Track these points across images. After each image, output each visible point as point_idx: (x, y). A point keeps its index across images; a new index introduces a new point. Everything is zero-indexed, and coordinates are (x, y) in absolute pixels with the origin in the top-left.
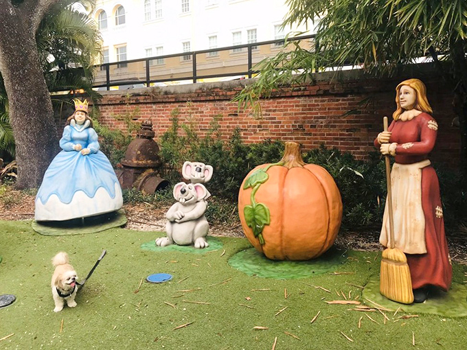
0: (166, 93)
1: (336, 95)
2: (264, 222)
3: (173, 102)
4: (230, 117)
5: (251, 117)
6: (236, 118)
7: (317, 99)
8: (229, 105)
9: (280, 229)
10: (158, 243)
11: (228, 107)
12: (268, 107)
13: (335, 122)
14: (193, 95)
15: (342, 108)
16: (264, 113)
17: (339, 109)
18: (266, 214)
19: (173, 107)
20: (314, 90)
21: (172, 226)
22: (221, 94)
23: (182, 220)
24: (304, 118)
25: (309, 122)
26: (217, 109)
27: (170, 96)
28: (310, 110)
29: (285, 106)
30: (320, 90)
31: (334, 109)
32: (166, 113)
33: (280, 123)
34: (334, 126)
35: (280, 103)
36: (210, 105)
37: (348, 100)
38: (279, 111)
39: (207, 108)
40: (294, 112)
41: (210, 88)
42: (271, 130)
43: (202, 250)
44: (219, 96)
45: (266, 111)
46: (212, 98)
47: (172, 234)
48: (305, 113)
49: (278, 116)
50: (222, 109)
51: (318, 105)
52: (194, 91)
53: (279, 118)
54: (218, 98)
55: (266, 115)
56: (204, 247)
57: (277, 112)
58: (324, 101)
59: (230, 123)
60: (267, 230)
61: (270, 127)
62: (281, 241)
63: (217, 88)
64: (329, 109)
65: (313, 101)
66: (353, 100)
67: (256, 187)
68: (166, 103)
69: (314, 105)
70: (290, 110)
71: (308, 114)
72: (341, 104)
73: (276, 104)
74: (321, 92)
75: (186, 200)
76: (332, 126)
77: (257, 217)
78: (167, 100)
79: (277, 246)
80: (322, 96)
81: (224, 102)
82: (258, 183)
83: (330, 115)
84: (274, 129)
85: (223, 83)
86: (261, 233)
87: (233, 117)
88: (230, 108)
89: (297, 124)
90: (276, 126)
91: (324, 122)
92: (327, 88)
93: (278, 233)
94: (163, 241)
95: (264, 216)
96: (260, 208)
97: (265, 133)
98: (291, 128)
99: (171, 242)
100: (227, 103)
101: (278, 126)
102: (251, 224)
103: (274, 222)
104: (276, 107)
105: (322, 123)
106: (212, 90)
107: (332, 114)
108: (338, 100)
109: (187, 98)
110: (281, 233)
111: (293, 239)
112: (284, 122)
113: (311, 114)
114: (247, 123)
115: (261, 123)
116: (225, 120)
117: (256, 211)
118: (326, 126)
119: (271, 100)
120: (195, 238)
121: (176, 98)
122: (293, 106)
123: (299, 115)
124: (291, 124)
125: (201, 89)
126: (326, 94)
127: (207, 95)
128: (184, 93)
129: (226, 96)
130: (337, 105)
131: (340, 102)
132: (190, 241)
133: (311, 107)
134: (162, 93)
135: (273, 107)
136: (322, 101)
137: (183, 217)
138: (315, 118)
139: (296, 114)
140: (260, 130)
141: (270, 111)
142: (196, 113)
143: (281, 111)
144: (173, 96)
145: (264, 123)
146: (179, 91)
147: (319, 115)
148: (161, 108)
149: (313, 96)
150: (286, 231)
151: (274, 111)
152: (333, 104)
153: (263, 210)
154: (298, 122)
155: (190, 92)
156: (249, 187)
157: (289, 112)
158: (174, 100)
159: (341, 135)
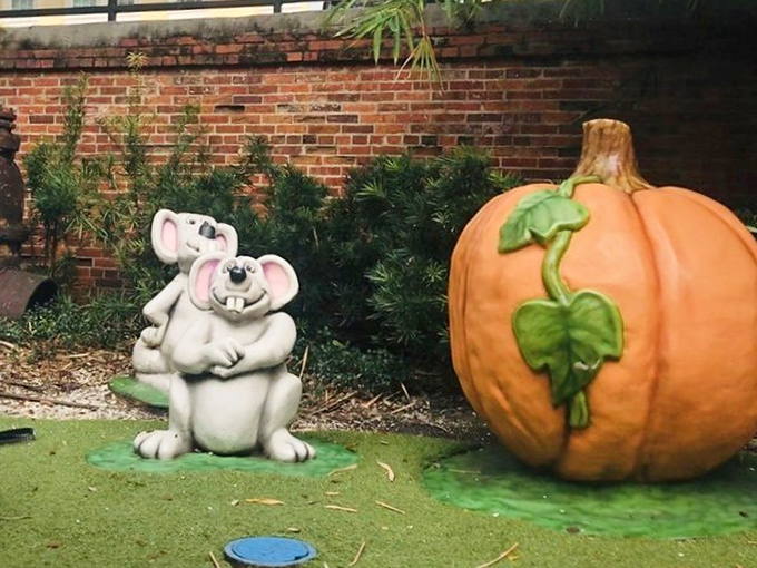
0: (26, 45)
1: (529, 60)
2: (605, 350)
3: (48, 71)
4: (220, 114)
5: (283, 113)
6: (240, 115)
7: (476, 69)
8: (220, 81)
9: (651, 373)
10: (148, 448)
11: (217, 87)
12: (337, 88)
13: (526, 129)
14: (111, 52)
15: (547, 95)
16: (323, 102)
17: (537, 96)
18: (610, 322)
19: (43, 83)
20: (470, 45)
21: (192, 393)
22: (197, 49)
23: (240, 367)
24: (439, 118)
25: (453, 129)
26: (182, 90)
27: (37, 53)
28: (456, 96)
29: (384, 87)
30: (485, 45)
31: (523, 95)
32: (22, 101)
33: (370, 129)
34: (527, 141)
35: (370, 77)
36: (160, 81)
37: (563, 73)
38: (366, 98)
39: (154, 88)
40: (410, 102)
41: (163, 34)
42: (344, 150)
43: (301, 466)
44: (193, 56)
45: (330, 98)
46: (169, 61)
47: (191, 418)
48: (441, 106)
49: (365, 111)
50: (198, 91)
51: (479, 85)
52: (115, 42)
53: (367, 119)
54: (188, 61)
55: (328, 108)
56: (307, 457)
57: (361, 103)
58: (495, 75)
59: (219, 129)
60: (611, 376)
61: (340, 140)
62: (651, 412)
63: (185, 35)
64: (510, 95)
65: (465, 74)
66: (576, 73)
67: (560, 243)
68: (22, 72)
69: (467, 85)
70: (400, 97)
71: (450, 107)
72: (543, 84)
73: (358, 81)
74: (490, 52)
75: (247, 304)
76: (519, 141)
77: (579, 334)
78: (29, 64)
79: (635, 431)
80: (492, 60)
81: (204, 74)
82: (561, 228)
83: (514, 111)
84: (351, 145)
85: (202, 23)
86: (585, 389)
87: (231, 115)
88: (223, 90)
89: (419, 135)
90: (356, 140)
91: (496, 130)
92: (508, 40)
93: (644, 388)
94: (164, 441)
95: (606, 330)
96: (591, 304)
97: (323, 156)
98: (402, 145)
99: (186, 446)
100: (213, 75)
101: (363, 140)
102: (550, 361)
103: (634, 351)
104: (359, 87)
105: (490, 131)
106: (170, 41)
107: (520, 110)
108: (534, 74)
109: (94, 59)
110: (655, 386)
111: (689, 406)
112: (380, 129)
113: (459, 107)
114: (271, 129)
115: (313, 129)
116: (204, 120)
117: (576, 315)
118: (501, 140)
119: (345, 71)
120: (269, 429)
121: (57, 60)
122: (407, 87)
123: (427, 112)
124: (402, 135)
125: (135, 36)
126: (502, 56)
127: (155, 53)
128: (83, 47)
129: (213, 55)
130: (531, 86)
131: (542, 77)
132: (251, 441)
133: (458, 90)
134: (13, 46)
135: (349, 88)
136: (489, 75)
137: (240, 357)
138: (470, 118)
139: (415, 107)
140: (310, 150)
141: (341, 97)
142: (118, 100)
143: (374, 98)
144: (48, 53)
145: (320, 129)
146: (67, 41)
147: (483, 111)
148: (8, 87)
149: (468, 61)
150: (676, 376)
151: (353, 98)
152: (523, 83)
153: (601, 312)
154: (421, 129)
155: (103, 44)
156: (527, 245)
157: (396, 101)
158: (50, 65)
159: (544, 163)
